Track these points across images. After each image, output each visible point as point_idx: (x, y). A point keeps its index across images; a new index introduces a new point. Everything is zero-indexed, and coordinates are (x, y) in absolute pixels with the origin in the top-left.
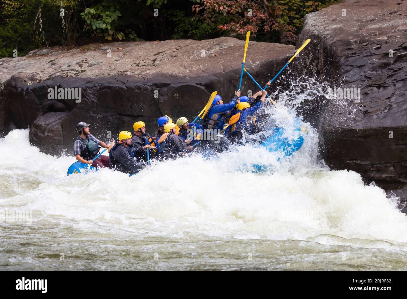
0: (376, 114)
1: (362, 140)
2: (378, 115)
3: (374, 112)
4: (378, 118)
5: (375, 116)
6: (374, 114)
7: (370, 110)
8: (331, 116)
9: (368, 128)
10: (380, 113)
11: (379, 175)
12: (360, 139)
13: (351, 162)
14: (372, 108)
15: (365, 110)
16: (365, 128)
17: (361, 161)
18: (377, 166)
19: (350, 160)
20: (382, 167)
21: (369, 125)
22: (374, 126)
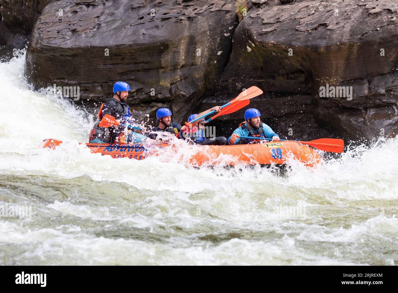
0: (85, 33)
1: (70, 58)
2: (87, 34)
3: (83, 31)
4: (87, 37)
5: (84, 35)
6: (82, 33)
7: (79, 29)
8: (40, 34)
9: (77, 47)
10: (89, 32)
11: (87, 95)
12: (68, 58)
13: (59, 81)
14: (80, 26)
15: (74, 29)
16: (73, 47)
17: (69, 80)
18: (85, 86)
19: (58, 79)
20: (89, 87)
21: (77, 43)
22: (82, 45)
